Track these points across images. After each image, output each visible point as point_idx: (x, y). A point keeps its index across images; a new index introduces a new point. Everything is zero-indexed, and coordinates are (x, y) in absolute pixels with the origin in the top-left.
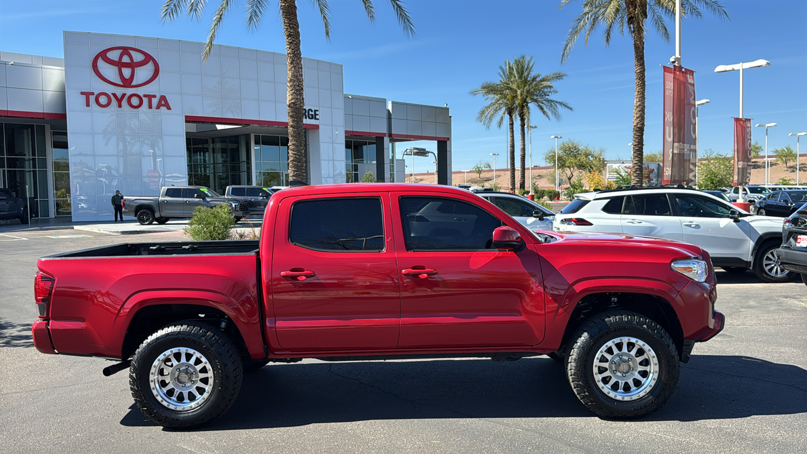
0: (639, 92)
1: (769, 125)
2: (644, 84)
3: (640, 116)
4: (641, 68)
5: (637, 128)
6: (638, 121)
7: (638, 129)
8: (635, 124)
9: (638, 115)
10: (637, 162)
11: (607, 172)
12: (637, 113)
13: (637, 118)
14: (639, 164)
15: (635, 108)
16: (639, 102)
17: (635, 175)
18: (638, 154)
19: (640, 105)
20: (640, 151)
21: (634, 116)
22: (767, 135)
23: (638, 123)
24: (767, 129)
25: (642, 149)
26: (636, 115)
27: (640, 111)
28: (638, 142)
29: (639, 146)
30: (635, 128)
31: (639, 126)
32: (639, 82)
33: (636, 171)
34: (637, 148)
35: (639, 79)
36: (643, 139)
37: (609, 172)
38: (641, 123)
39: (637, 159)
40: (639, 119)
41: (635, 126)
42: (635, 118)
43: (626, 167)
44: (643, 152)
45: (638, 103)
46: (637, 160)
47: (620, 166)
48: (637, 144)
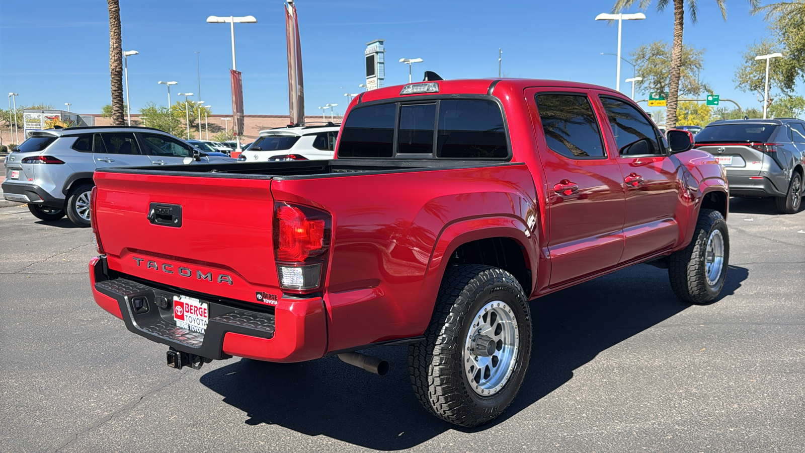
0: (115, 32)
1: (170, 83)
2: (120, 25)
3: (117, 59)
4: (116, 7)
5: (116, 71)
6: (116, 65)
7: (116, 73)
8: (113, 67)
9: (116, 58)
10: (118, 109)
11: (25, 122)
12: (114, 56)
13: (115, 61)
14: (121, 111)
15: (112, 49)
16: (116, 43)
17: (117, 123)
18: (118, 100)
19: (117, 47)
20: (120, 98)
21: (111, 59)
22: (169, 92)
23: (117, 66)
24: (169, 87)
25: (122, 95)
26: (113, 58)
27: (117, 53)
28: (117, 87)
29: (119, 91)
30: (114, 71)
31: (117, 70)
32: (115, 22)
33: (118, 119)
34: (118, 94)
35: (114, 19)
36: (122, 85)
37: (27, 122)
38: (120, 66)
39: (118, 105)
40: (117, 62)
41: (113, 70)
42: (112, 61)
43: (47, 117)
44: (123, 99)
45: (115, 45)
46: (118, 107)
47: (40, 116)
48: (117, 89)
